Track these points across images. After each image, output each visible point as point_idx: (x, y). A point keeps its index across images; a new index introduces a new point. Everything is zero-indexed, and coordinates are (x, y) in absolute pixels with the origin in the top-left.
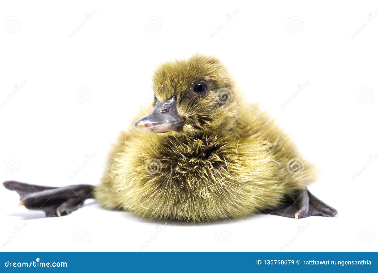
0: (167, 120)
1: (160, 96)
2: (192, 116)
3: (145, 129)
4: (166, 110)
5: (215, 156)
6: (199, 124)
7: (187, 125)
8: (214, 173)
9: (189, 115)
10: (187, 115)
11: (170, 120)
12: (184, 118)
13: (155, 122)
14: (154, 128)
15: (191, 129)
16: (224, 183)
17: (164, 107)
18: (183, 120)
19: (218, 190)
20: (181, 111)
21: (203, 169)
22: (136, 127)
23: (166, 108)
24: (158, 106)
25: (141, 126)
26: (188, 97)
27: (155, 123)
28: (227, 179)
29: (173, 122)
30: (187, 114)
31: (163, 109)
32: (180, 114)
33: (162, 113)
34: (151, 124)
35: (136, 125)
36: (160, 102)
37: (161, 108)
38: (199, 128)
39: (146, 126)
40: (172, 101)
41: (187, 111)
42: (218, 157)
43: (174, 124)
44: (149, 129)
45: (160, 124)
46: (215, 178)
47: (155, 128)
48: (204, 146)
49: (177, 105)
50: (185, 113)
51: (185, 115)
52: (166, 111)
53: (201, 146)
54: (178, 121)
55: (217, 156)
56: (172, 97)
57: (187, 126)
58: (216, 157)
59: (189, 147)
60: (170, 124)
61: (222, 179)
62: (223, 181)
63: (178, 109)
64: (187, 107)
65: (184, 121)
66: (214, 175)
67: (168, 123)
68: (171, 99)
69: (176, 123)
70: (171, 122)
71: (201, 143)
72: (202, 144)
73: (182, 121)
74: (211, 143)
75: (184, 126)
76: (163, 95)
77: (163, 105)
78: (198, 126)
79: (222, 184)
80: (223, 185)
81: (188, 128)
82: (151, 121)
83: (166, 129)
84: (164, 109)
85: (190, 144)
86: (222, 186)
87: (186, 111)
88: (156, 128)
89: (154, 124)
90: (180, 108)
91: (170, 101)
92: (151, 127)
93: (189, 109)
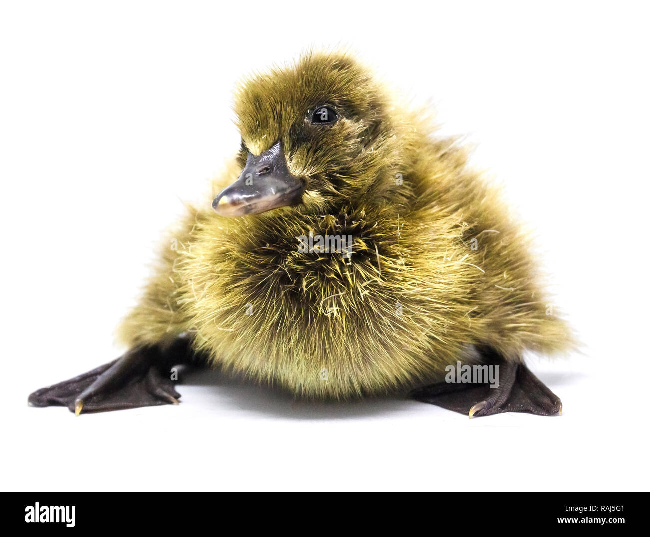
0: (272, 189)
1: (253, 143)
2: (316, 174)
3: (233, 210)
4: (267, 169)
5: (358, 242)
6: (331, 188)
7: (309, 193)
8: (352, 272)
9: (312, 173)
10: (307, 173)
11: (277, 187)
12: (303, 180)
13: (248, 195)
14: (249, 207)
15: (319, 199)
16: (368, 291)
17: (263, 164)
18: (300, 184)
19: (355, 303)
20: (296, 168)
21: (333, 263)
22: (215, 208)
23: (267, 166)
24: (251, 165)
25: (224, 206)
26: (305, 137)
27: (250, 196)
28: (374, 284)
29: (284, 190)
30: (307, 171)
31: (261, 169)
32: (294, 174)
33: (260, 175)
34: (242, 200)
35: (215, 204)
36: (253, 155)
37: (258, 168)
38: (333, 195)
39: (234, 203)
40: (276, 150)
41: (306, 165)
42: (364, 244)
43: (284, 194)
44: (240, 209)
45: (259, 197)
46: (353, 280)
47: (250, 205)
48: (339, 226)
49: (287, 157)
50: (303, 171)
51: (303, 174)
52: (268, 171)
53: (335, 226)
54: (291, 186)
55: (361, 241)
56: (275, 144)
57: (311, 193)
58: (360, 243)
59: (312, 228)
60: (279, 195)
61: (365, 284)
62: (366, 288)
63: (289, 164)
64: (305, 159)
65: (303, 184)
66: (352, 274)
67: (274, 193)
68: (274, 147)
69: (289, 191)
70: (278, 191)
71: (334, 221)
72: (336, 222)
73: (298, 186)
74: (354, 222)
75: (305, 194)
76: (258, 142)
77: (261, 161)
78: (330, 190)
79: (364, 293)
80: (366, 294)
81: (313, 197)
82: (242, 193)
83: (272, 204)
84: (264, 167)
85: (314, 224)
86: (363, 295)
87: (304, 166)
88: (253, 206)
89: (248, 200)
90: (294, 161)
91: (272, 150)
92: (244, 205)
93: (310, 161)
